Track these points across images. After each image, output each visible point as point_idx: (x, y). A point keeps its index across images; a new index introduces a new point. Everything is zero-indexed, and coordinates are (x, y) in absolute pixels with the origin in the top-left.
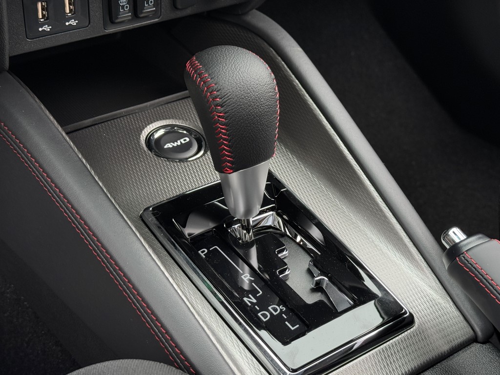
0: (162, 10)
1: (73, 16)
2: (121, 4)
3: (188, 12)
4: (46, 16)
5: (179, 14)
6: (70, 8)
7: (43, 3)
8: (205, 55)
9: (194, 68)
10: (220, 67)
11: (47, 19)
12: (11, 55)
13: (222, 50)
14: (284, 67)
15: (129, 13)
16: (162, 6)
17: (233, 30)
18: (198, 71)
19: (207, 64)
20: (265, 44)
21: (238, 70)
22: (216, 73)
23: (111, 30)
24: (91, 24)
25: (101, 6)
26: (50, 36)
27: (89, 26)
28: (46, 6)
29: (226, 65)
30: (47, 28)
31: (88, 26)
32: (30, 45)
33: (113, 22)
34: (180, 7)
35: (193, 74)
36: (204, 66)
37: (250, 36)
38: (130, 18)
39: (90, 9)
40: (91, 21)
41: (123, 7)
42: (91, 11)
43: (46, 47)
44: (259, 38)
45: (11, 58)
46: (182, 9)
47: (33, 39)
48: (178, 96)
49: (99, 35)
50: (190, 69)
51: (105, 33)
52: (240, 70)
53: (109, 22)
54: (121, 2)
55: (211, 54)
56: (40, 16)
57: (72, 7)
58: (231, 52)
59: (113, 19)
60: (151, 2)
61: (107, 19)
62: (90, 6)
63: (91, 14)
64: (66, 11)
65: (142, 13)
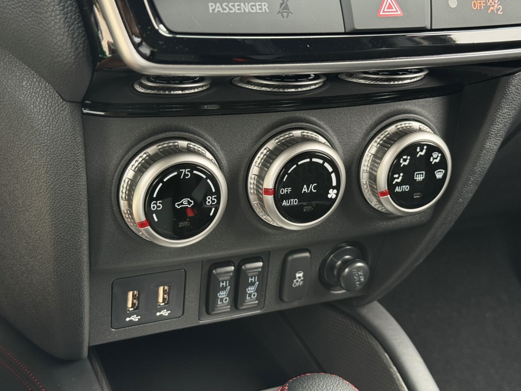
0: (266, 302)
1: (166, 306)
2: (220, 297)
3: (296, 304)
4: (137, 305)
5: (284, 307)
6: (163, 297)
7: (136, 292)
11: (137, 309)
12: (91, 345)
14: (399, 380)
15: (228, 306)
16: (266, 298)
20: (380, 346)
23: (207, 320)
24: (185, 314)
25: (199, 296)
26: (137, 326)
27: (182, 316)
28: (137, 296)
30: (135, 318)
31: (180, 317)
32: (115, 335)
33: (208, 313)
34: (286, 300)
37: (363, 333)
38: (229, 310)
39: (186, 299)
40: (186, 311)
41: (222, 300)
42: (186, 302)
43: (132, 337)
44: (373, 339)
45: (90, 348)
46: (288, 302)
47: (118, 329)
51: (199, 324)
53: (205, 313)
54: (220, 295)
55: (305, 388)
56: (130, 304)
57: (166, 296)
58: (330, 388)
59: (210, 311)
60: (254, 295)
61: (204, 309)
62: (186, 296)
63: (186, 304)
64: (159, 300)
65: (243, 305)
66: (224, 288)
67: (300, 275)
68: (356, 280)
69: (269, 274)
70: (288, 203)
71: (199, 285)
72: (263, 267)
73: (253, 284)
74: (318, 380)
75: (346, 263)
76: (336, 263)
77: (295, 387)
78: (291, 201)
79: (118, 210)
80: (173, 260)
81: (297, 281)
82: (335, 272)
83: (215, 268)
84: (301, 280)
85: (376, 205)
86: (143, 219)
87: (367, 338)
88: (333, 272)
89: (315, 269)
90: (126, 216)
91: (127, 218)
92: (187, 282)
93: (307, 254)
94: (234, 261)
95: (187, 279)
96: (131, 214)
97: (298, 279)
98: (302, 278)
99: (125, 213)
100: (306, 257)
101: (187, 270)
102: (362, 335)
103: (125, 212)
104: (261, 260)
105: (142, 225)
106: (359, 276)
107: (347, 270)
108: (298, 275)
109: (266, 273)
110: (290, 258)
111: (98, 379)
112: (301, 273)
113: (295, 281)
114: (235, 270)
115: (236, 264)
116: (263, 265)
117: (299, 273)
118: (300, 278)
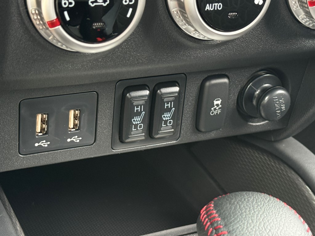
0: (182, 132)
1: (77, 131)
2: (135, 123)
3: (213, 135)
4: (46, 130)
6: (74, 122)
7: (44, 115)
8: (227, 203)
9: (210, 219)
10: (244, 224)
11: (46, 134)
13: (248, 200)
15: (142, 133)
16: (182, 128)
17: (263, 158)
18: (215, 225)
19: (227, 217)
21: (268, 231)
22: (238, 231)
23: (120, 149)
24: (97, 142)
25: (111, 123)
26: (47, 153)
27: (95, 144)
28: (46, 119)
29: (253, 222)
30: (44, 144)
31: (92, 144)
33: (122, 141)
34: (203, 130)
35: (208, 227)
36: (223, 219)
37: (282, 168)
38: (143, 138)
39: (98, 125)
40: (98, 138)
41: (136, 126)
42: (98, 128)
46: (205, 132)
47: (27, 155)
48: (189, 229)
49: (105, 154)
50: (205, 219)
51: (112, 153)
52: (270, 230)
53: (118, 141)
54: (134, 121)
55: (234, 204)
56: (38, 129)
57: (77, 122)
58: (261, 204)
59: (124, 139)
60: (170, 122)
61: (117, 137)
62: (99, 122)
63: (98, 130)
64: (69, 126)
65: (158, 134)
66: (138, 114)
67: (218, 102)
68: (277, 109)
69: (186, 101)
70: (212, 8)
71: (113, 110)
72: (179, 92)
73: (168, 110)
74: (247, 196)
75: (266, 92)
76: (256, 91)
77: (222, 203)
78: (215, 5)
79: (25, 10)
80: (85, 73)
81: (215, 109)
82: (254, 102)
83: (129, 92)
84: (219, 108)
85: (303, 19)
86: (54, 17)
87: (286, 172)
88: (252, 102)
89: (234, 97)
90: (34, 17)
91: (36, 20)
92: (100, 107)
93: (226, 80)
94: (148, 85)
95: (99, 102)
96: (40, 14)
97: (216, 107)
98: (220, 106)
99: (33, 14)
100: (225, 83)
101: (99, 93)
102: (281, 169)
103: (33, 12)
104: (177, 85)
105: (52, 24)
106: (280, 104)
107: (267, 98)
108: (216, 103)
109: (182, 100)
110: (208, 84)
111: (6, 208)
112: (219, 100)
113: (212, 109)
114: (150, 94)
115: (152, 88)
116: (180, 90)
117: (216, 100)
118: (217, 105)
